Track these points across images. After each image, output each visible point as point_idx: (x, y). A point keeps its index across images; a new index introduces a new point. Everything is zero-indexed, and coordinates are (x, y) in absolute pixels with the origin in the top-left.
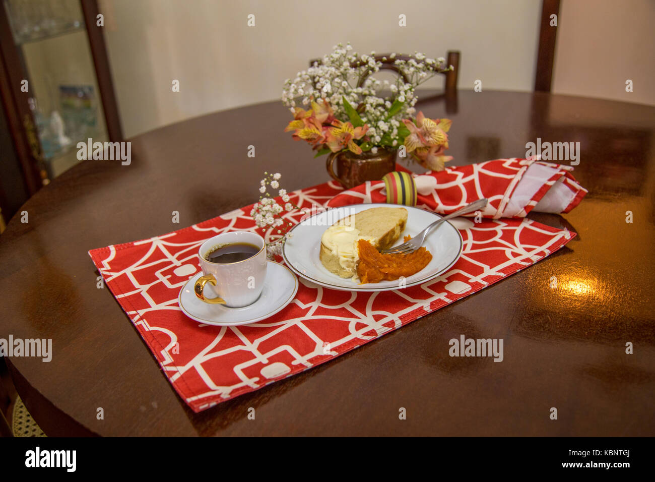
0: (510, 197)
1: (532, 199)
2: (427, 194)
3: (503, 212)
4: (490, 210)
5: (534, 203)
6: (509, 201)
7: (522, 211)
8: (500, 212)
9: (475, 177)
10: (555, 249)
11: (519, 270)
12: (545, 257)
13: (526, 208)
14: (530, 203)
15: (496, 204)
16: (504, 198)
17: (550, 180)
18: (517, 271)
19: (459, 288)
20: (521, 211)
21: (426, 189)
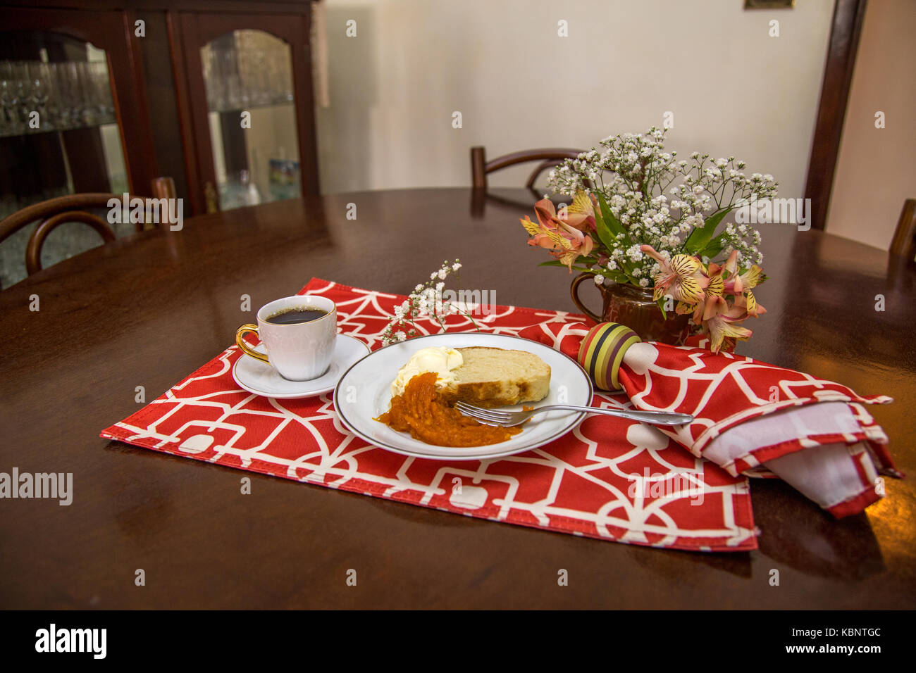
0: (722, 432)
1: (752, 453)
2: (639, 373)
3: (702, 450)
4: (685, 435)
5: (752, 461)
6: (716, 437)
7: (730, 465)
8: (696, 447)
9: (716, 379)
10: (689, 546)
11: (580, 534)
12: (654, 545)
13: (739, 462)
14: (745, 457)
15: (697, 431)
16: (713, 428)
17: (811, 437)
18: (576, 533)
19: (468, 499)
20: (728, 464)
21: (640, 366)
